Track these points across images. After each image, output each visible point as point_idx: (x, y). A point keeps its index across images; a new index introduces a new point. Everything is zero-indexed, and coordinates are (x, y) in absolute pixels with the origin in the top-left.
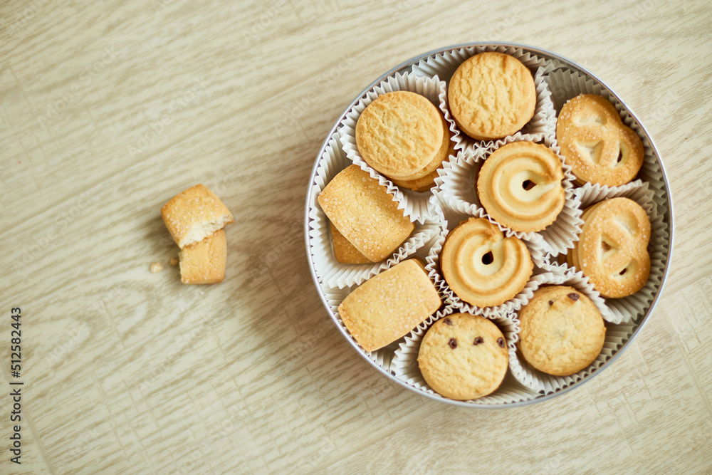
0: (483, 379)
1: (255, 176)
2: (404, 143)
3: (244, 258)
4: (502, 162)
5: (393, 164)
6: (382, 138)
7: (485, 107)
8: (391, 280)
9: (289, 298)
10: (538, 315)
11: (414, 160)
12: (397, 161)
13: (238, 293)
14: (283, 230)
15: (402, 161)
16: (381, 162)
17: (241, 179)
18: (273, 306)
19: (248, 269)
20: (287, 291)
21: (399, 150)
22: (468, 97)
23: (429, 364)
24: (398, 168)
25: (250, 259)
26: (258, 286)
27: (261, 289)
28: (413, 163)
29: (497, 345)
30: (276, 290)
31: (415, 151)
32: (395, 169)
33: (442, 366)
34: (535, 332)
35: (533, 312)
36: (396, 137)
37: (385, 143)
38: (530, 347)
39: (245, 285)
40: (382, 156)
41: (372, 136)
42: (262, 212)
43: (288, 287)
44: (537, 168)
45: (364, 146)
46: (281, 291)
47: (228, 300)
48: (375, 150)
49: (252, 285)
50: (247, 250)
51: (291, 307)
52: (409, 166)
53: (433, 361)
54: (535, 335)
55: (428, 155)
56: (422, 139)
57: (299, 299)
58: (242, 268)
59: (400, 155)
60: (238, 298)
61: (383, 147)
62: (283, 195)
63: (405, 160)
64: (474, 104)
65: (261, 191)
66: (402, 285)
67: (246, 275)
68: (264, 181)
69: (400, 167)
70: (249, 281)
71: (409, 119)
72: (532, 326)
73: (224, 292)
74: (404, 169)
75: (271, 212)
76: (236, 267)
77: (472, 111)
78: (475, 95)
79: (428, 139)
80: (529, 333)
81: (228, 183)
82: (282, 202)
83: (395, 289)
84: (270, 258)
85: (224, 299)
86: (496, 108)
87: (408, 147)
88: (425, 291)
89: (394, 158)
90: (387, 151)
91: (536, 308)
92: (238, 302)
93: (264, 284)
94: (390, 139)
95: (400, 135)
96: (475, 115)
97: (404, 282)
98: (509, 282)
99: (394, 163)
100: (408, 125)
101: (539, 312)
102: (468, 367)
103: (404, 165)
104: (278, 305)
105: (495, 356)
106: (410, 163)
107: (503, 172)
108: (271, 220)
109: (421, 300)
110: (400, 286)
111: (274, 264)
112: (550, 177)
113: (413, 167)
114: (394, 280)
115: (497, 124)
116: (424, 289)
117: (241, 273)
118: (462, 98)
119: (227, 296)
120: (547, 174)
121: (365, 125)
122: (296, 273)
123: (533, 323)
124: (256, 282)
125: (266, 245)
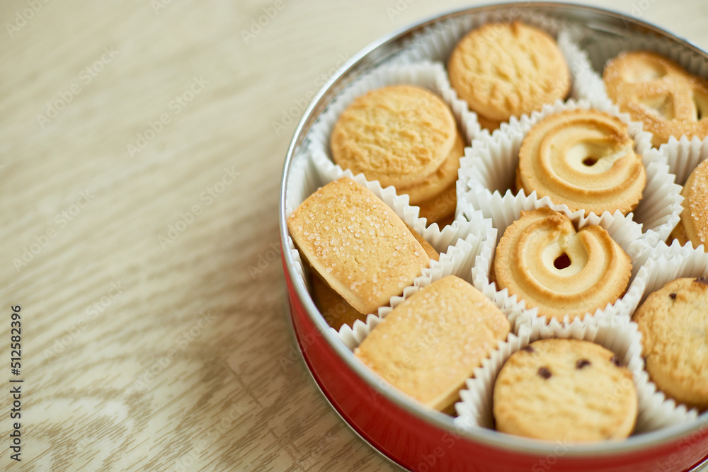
0: (607, 412)
1: (199, 260)
2: (403, 135)
3: (196, 366)
4: (547, 135)
5: (394, 164)
6: (371, 137)
7: (504, 76)
8: (427, 299)
9: (274, 409)
10: (659, 313)
11: (423, 151)
12: (399, 159)
13: (192, 416)
14: (249, 321)
15: (407, 157)
16: (377, 167)
17: (181, 267)
18: (250, 425)
19: (205, 380)
20: (267, 402)
21: (399, 145)
22: (479, 71)
23: (517, 408)
24: (403, 168)
25: (206, 366)
26: (222, 400)
27: (227, 404)
28: (423, 156)
29: (612, 366)
30: (250, 403)
31: (422, 143)
32: (399, 169)
33: (537, 406)
34: (664, 337)
35: (652, 313)
36: (392, 132)
37: (377, 142)
38: (663, 361)
39: (203, 403)
40: (376, 159)
41: (357, 140)
42: (214, 303)
43: (268, 396)
44: (596, 135)
45: (349, 155)
46: (258, 403)
47: (178, 428)
48: (365, 154)
49: (212, 401)
50: (200, 355)
51: (278, 422)
52: (418, 162)
53: (521, 403)
54: (665, 341)
55: (442, 143)
56: (428, 124)
57: (289, 409)
58: (196, 379)
59: (402, 150)
60: (194, 423)
61: (375, 148)
62: (242, 277)
63: (410, 155)
64: (489, 77)
65: (209, 278)
66: (447, 303)
67: (203, 389)
68: (212, 264)
69: (406, 166)
70: (208, 396)
71: (402, 108)
72: (657, 330)
73: (170, 418)
74: (411, 167)
75: (228, 300)
76: (185, 380)
77: (487, 87)
78: (487, 66)
79: (437, 124)
80: (656, 341)
81: (160, 275)
82: (242, 286)
83: (436, 310)
84: (235, 360)
85: (173, 427)
86: (519, 76)
87: (412, 138)
88: (483, 307)
89: (395, 157)
90: (382, 150)
91: (654, 305)
92: (193, 429)
93: (230, 397)
94: (383, 136)
95: (397, 127)
96: (493, 91)
97: (447, 298)
98: (603, 278)
99: (396, 161)
100: (404, 114)
101: (660, 310)
102: (579, 400)
103: (410, 162)
104: (257, 423)
105: (615, 379)
106: (418, 158)
107: (552, 147)
108: (230, 311)
109: (479, 320)
110: (443, 305)
111: (243, 366)
112: (617, 139)
113: (424, 162)
114: (432, 300)
115: (526, 94)
116: (480, 305)
117: (193, 388)
118: (470, 75)
119: (176, 422)
120: (612, 136)
121: (343, 131)
122: (277, 375)
123: (657, 326)
124: (219, 396)
125: (228, 343)
